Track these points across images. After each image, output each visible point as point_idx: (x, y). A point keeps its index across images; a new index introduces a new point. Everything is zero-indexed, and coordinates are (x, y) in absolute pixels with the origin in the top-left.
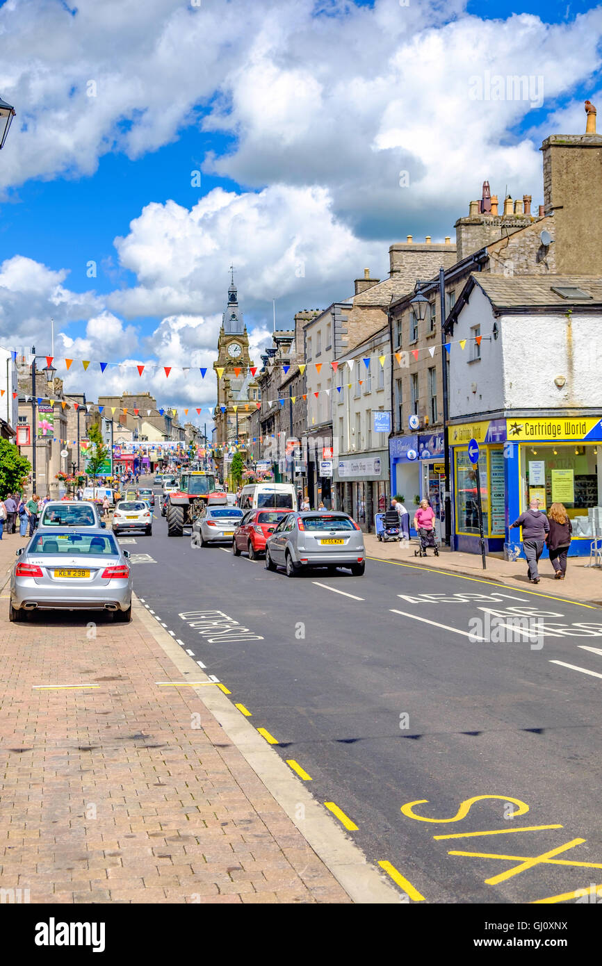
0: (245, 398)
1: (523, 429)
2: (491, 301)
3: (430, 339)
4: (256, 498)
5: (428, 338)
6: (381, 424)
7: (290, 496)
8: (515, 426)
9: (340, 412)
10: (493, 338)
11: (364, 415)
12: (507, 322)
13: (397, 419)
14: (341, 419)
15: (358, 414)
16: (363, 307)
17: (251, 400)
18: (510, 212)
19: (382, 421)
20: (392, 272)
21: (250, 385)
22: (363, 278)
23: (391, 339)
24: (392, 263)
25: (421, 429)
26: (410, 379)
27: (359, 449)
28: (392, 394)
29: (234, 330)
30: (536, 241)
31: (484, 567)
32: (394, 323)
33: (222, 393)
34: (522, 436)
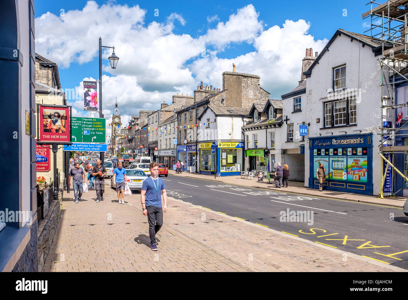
0: (120, 133)
1: (222, 145)
2: (214, 113)
3: (191, 121)
4: (141, 160)
5: (190, 121)
6: (175, 142)
7: (150, 160)
8: (220, 144)
9: (160, 138)
10: (214, 122)
11: (168, 140)
12: (219, 118)
13: (179, 141)
14: (161, 140)
15: (166, 139)
16: (166, 111)
17: (122, 133)
18: (207, 89)
19: (175, 141)
20: (173, 102)
21: (122, 130)
22: (163, 103)
23: (178, 120)
24: (173, 100)
25: (187, 144)
26: (184, 131)
27: (166, 148)
28: (178, 134)
29: (117, 115)
30: (221, 98)
31: (215, 178)
32: (179, 116)
33: (113, 131)
34: (221, 147)
